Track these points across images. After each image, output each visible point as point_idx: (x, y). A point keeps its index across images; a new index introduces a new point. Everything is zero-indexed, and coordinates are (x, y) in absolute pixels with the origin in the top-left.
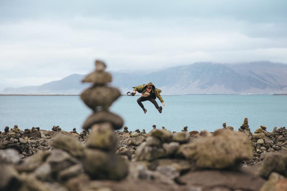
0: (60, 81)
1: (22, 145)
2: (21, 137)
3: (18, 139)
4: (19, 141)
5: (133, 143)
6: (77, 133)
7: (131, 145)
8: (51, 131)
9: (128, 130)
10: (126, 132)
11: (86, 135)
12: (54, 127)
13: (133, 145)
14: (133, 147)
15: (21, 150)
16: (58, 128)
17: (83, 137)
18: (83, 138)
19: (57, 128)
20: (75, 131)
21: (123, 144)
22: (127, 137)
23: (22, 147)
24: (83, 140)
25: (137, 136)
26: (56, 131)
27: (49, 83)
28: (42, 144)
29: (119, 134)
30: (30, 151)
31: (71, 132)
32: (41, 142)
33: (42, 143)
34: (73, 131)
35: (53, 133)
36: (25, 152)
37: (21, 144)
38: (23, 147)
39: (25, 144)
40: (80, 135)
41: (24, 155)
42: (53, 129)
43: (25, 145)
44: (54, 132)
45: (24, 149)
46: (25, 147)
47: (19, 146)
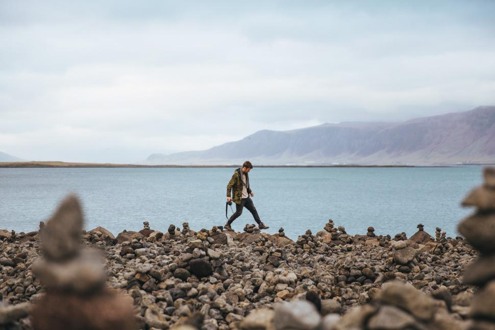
0: (240, 142)
1: (212, 261)
2: (210, 247)
3: (206, 252)
4: (207, 255)
5: (398, 261)
6: (286, 237)
7: (394, 264)
8: (242, 232)
9: (374, 232)
10: (371, 236)
11: (307, 243)
12: (246, 226)
13: (398, 264)
14: (397, 266)
15: (211, 269)
16: (254, 228)
17: (302, 245)
18: (302, 248)
19: (252, 227)
20: (281, 233)
21: (375, 259)
22: (376, 246)
23: (212, 265)
24: (303, 250)
25: (404, 248)
26: (251, 232)
27: (222, 146)
28: (238, 258)
29: (359, 239)
30: (225, 271)
31: (276, 235)
32: (236, 255)
33: (238, 256)
34: (278, 233)
35: (247, 236)
36: (217, 272)
37: (211, 259)
38: (214, 265)
39: (216, 259)
40: (298, 242)
41: (216, 277)
42: (245, 229)
43: (218, 261)
44: (247, 234)
45: (215, 268)
46: (216, 264)
47: (208, 262)
